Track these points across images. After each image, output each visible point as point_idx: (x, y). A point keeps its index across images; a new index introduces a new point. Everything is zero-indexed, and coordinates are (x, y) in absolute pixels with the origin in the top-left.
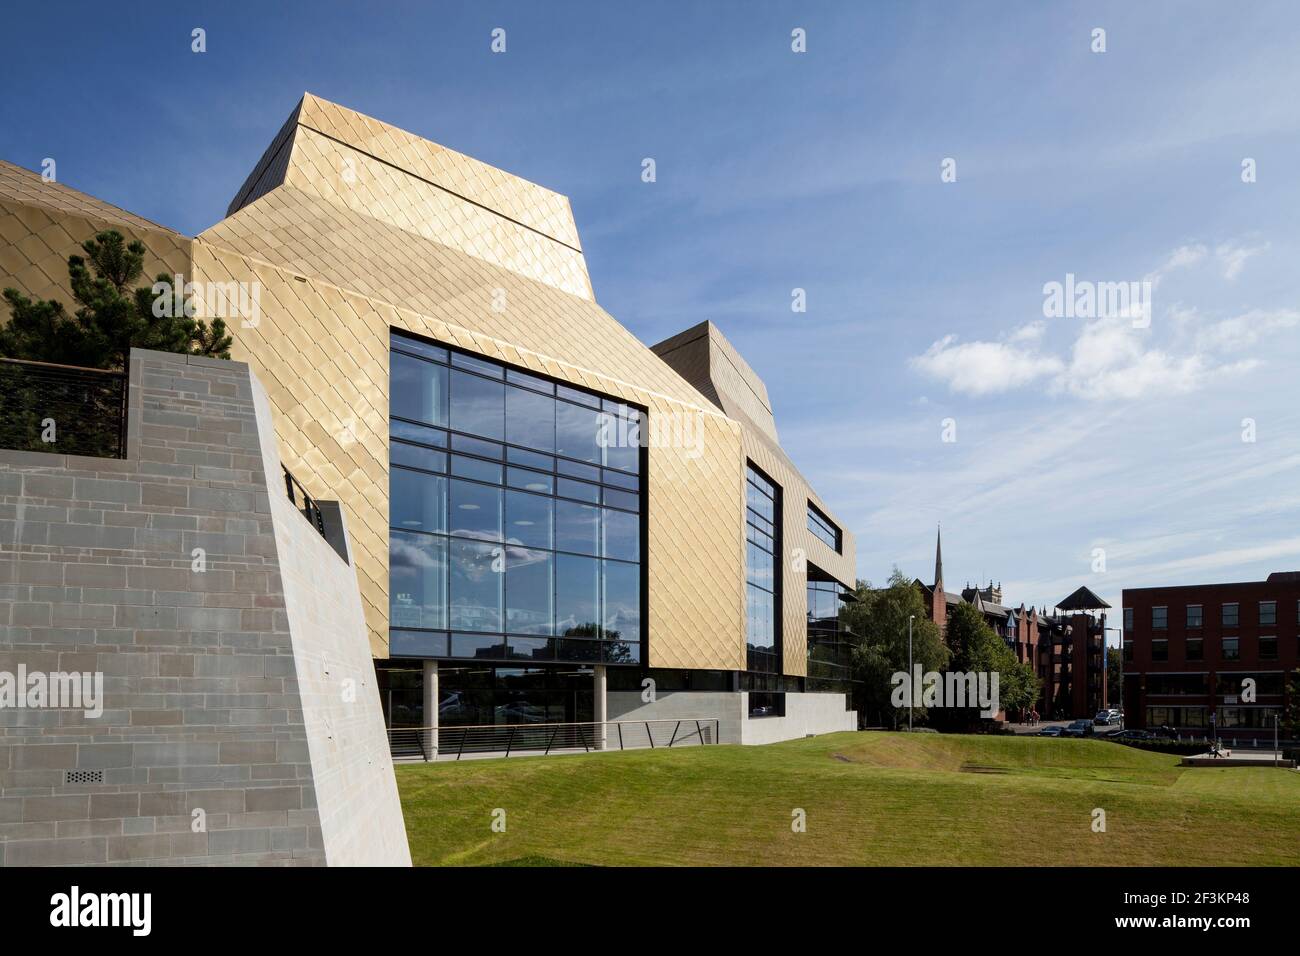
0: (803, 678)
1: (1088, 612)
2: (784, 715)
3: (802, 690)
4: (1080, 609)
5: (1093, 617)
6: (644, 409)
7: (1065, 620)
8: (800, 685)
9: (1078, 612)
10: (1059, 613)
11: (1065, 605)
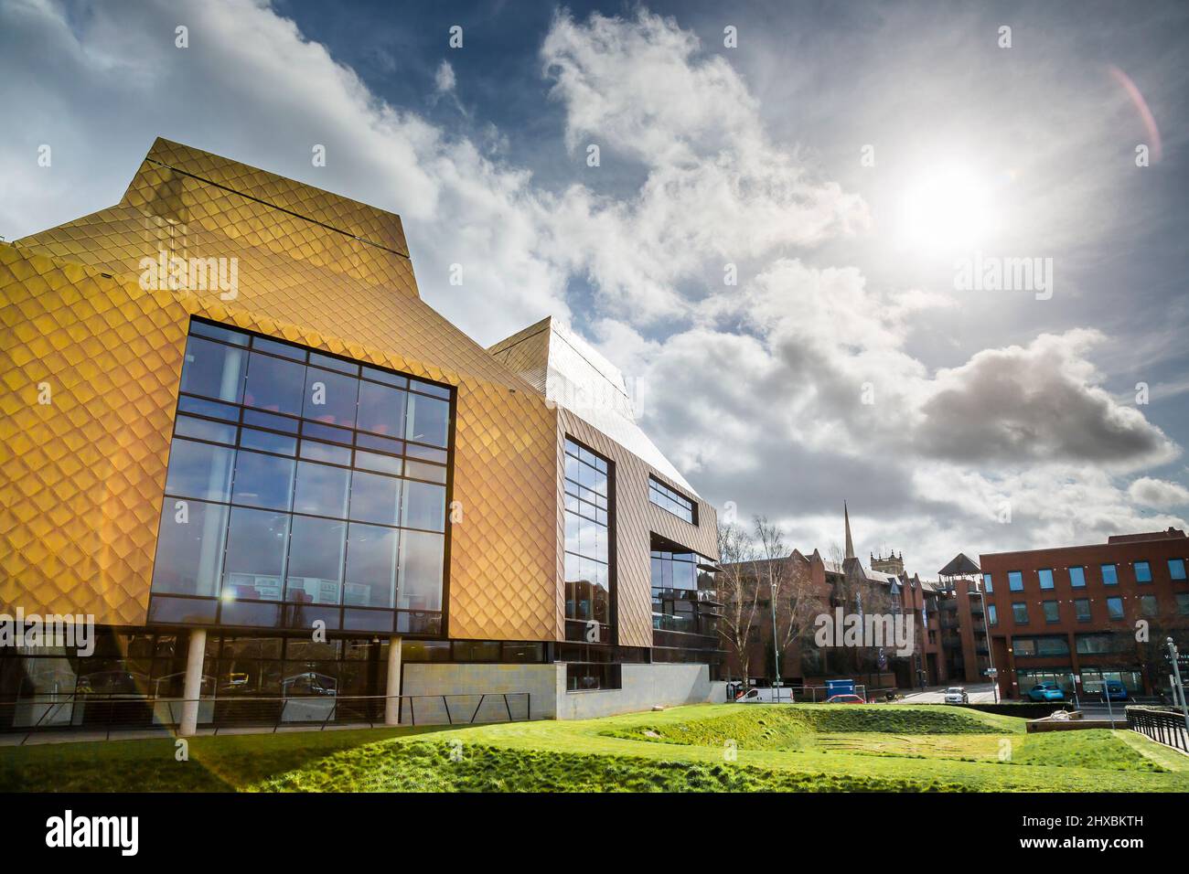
0: (649, 648)
1: (969, 578)
2: (621, 688)
3: (648, 661)
4: (960, 574)
5: (974, 582)
6: (453, 390)
7: (949, 588)
8: (643, 655)
9: (958, 578)
10: (944, 579)
11: (946, 571)
